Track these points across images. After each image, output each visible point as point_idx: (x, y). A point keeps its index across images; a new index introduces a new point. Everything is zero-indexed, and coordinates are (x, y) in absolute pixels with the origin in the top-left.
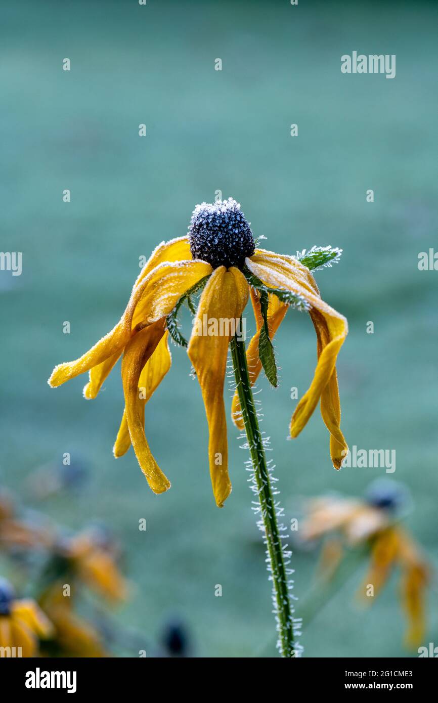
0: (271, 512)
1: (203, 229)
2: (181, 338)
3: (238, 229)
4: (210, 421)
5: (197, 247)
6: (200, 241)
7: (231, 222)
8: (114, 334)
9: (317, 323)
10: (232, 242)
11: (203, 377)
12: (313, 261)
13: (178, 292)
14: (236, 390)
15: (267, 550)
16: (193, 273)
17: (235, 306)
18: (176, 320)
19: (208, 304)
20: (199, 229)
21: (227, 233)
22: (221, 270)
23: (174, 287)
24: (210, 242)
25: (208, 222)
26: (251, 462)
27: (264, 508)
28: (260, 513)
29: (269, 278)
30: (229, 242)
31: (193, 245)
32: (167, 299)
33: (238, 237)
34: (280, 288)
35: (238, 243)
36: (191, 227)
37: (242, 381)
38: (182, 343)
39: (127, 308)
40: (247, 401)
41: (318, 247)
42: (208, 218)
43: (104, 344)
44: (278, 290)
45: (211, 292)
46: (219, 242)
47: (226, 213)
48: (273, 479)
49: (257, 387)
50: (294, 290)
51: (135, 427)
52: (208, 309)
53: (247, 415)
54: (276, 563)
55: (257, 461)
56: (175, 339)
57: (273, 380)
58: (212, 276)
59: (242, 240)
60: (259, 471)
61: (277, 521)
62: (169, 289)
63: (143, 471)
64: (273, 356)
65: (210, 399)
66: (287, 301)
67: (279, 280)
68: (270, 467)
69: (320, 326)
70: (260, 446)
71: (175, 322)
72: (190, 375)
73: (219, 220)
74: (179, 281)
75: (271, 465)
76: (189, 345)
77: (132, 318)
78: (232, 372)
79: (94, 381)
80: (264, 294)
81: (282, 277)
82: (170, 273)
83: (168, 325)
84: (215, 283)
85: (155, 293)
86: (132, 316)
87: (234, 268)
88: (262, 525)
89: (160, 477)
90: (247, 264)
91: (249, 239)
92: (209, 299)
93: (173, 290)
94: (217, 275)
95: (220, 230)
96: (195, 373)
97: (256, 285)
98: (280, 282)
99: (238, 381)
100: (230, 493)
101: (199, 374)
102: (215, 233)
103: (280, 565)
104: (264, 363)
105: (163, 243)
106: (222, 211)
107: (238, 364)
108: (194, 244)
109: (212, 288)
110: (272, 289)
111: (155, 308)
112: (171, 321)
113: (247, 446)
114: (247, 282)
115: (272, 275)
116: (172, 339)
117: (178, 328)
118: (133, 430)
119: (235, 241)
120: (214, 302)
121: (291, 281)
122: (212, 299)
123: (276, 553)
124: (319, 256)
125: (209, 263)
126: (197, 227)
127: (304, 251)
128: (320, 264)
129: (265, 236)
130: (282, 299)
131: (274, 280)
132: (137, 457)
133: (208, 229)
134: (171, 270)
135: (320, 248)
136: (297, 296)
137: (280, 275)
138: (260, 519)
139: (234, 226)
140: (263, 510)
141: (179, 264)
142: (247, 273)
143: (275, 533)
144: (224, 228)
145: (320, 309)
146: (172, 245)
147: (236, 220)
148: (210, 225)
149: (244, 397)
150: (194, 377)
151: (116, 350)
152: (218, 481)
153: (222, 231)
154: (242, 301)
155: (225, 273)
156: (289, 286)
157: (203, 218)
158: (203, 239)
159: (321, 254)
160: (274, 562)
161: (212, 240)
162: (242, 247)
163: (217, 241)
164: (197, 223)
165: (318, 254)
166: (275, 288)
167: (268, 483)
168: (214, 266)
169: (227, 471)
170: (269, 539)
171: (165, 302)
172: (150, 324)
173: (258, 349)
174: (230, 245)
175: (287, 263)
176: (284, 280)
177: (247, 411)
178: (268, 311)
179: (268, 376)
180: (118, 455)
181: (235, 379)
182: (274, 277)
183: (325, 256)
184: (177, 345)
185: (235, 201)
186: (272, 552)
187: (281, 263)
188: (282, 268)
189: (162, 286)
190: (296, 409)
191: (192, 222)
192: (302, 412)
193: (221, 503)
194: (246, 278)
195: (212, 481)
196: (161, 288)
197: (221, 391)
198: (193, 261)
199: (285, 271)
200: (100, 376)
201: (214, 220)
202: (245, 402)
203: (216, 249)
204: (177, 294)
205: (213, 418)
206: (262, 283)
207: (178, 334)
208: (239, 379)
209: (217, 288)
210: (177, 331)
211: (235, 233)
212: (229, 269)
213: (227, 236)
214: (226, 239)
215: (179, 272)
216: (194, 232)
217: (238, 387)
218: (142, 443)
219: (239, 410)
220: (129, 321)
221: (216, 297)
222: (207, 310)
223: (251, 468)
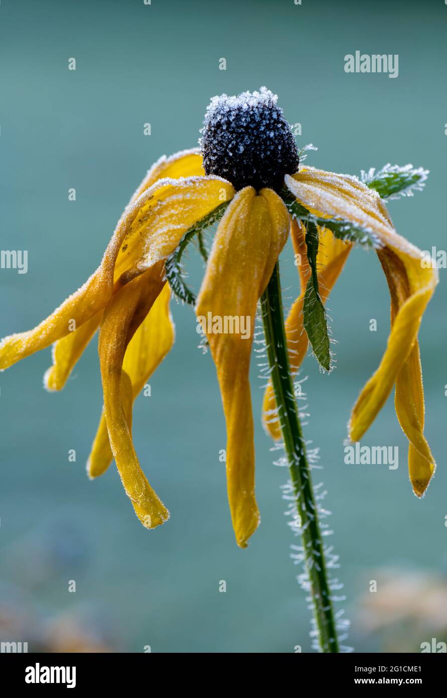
0: (319, 561)
1: (222, 131)
2: (187, 292)
3: (275, 131)
4: (229, 415)
5: (213, 158)
6: (217, 150)
7: (264, 121)
8: (88, 289)
9: (390, 270)
10: (265, 151)
11: (219, 349)
12: (385, 187)
13: (183, 222)
14: (270, 378)
15: (312, 617)
16: (206, 195)
17: (269, 244)
18: (180, 265)
19: (227, 241)
20: (215, 132)
21: (258, 137)
22: (248, 192)
23: (177, 215)
24: (232, 150)
25: (229, 120)
26: (290, 486)
27: (309, 554)
28: (302, 563)
29: (320, 203)
30: (260, 150)
31: (206, 155)
32: (167, 234)
33: (274, 143)
34: (336, 218)
35: (274, 152)
36: (203, 130)
37: (279, 362)
38: (189, 299)
39: (107, 250)
40: (285, 394)
41: (393, 165)
42: (230, 115)
43: (73, 305)
44: (333, 221)
45: (232, 223)
46: (245, 150)
47: (257, 108)
48: (323, 510)
49: (301, 373)
50: (357, 220)
51: (116, 428)
52: (228, 247)
53: (286, 414)
54: (326, 637)
55: (300, 484)
56: (177, 294)
57: (324, 359)
58: (234, 200)
59: (280, 148)
60: (303, 499)
61: (328, 575)
62: (169, 219)
63: (128, 493)
64: (324, 322)
65: (230, 383)
66: (346, 236)
67: (335, 205)
68: (319, 494)
69: (396, 276)
70: (303, 462)
71: (178, 268)
72: (200, 347)
73: (246, 117)
74: (185, 207)
75: (321, 490)
76: (199, 300)
77: (114, 264)
78: (263, 350)
79: (59, 363)
80: (312, 229)
81: (339, 201)
82: (172, 195)
83: (168, 272)
84: (238, 209)
85: (149, 226)
86: (115, 261)
87: (267, 189)
88: (306, 581)
89: (154, 503)
90: (287, 183)
91: (290, 148)
92: (229, 233)
93: (175, 220)
94: (242, 198)
95: (247, 133)
96: (207, 344)
97: (299, 214)
98: (336, 209)
99: (272, 363)
100: (258, 526)
101: (212, 344)
102: (240, 137)
103: (332, 640)
104: (312, 335)
105: (163, 158)
106: (251, 104)
107: (272, 338)
108: (208, 154)
109: (234, 217)
110: (324, 219)
111: (148, 248)
112: (172, 267)
113: (284, 462)
114: (286, 210)
115: (324, 199)
116: (173, 294)
117: (183, 276)
118: (114, 433)
119: (270, 150)
120: (237, 238)
121: (352, 207)
122: (234, 233)
123: (325, 623)
124: (394, 178)
125: (230, 181)
126: (213, 129)
127: (372, 170)
128: (396, 191)
129: (314, 145)
130: (339, 235)
131: (328, 206)
132: (120, 473)
133: (229, 132)
134: (173, 190)
135: (397, 167)
136: (361, 228)
137: (336, 198)
138: (302, 572)
139: (267, 126)
140: (308, 558)
141: (186, 182)
142: (288, 197)
143: (324, 593)
144: (253, 129)
145: (397, 247)
146: (176, 161)
147: (272, 118)
148: (233, 125)
149: (280, 387)
150: (205, 348)
151: (91, 313)
152: (239, 508)
153: (249, 135)
154: (279, 238)
155: (254, 197)
156: (349, 214)
157: (222, 115)
158: (222, 145)
159: (396, 176)
160: (322, 635)
161: (235, 148)
162: (279, 158)
163: (242, 149)
164: (212, 122)
165: (392, 176)
166: (329, 219)
167: (315, 518)
168: (237, 187)
169: (252, 492)
170: (316, 601)
171: (163, 239)
172: (141, 272)
173: (302, 312)
174: (262, 155)
175: (347, 183)
176: (342, 205)
177: (285, 409)
178: (317, 257)
179: (317, 353)
180: (94, 474)
181: (268, 361)
182: (327, 201)
183: (403, 179)
184: (180, 302)
185: (270, 92)
186: (320, 621)
187: (337, 183)
188: (340, 190)
189: (159, 214)
190: (358, 399)
191: (206, 122)
192: (366, 403)
193: (244, 541)
194: (285, 205)
195: (231, 507)
196: (158, 218)
197: (246, 371)
198: (205, 178)
199: (343, 194)
200: (68, 356)
201: (238, 117)
202: (282, 396)
203: (241, 161)
204: (183, 227)
205: (234, 410)
206: (308, 212)
207: (182, 286)
208: (274, 360)
209: (242, 217)
210: (180, 282)
211: (269, 138)
212: (259, 192)
213: (257, 142)
214: (256, 146)
215: (185, 194)
216: (209, 137)
217: (272, 372)
218: (128, 451)
219: (272, 407)
220: (111, 268)
221: (239, 229)
222: (226, 249)
223: (289, 494)
